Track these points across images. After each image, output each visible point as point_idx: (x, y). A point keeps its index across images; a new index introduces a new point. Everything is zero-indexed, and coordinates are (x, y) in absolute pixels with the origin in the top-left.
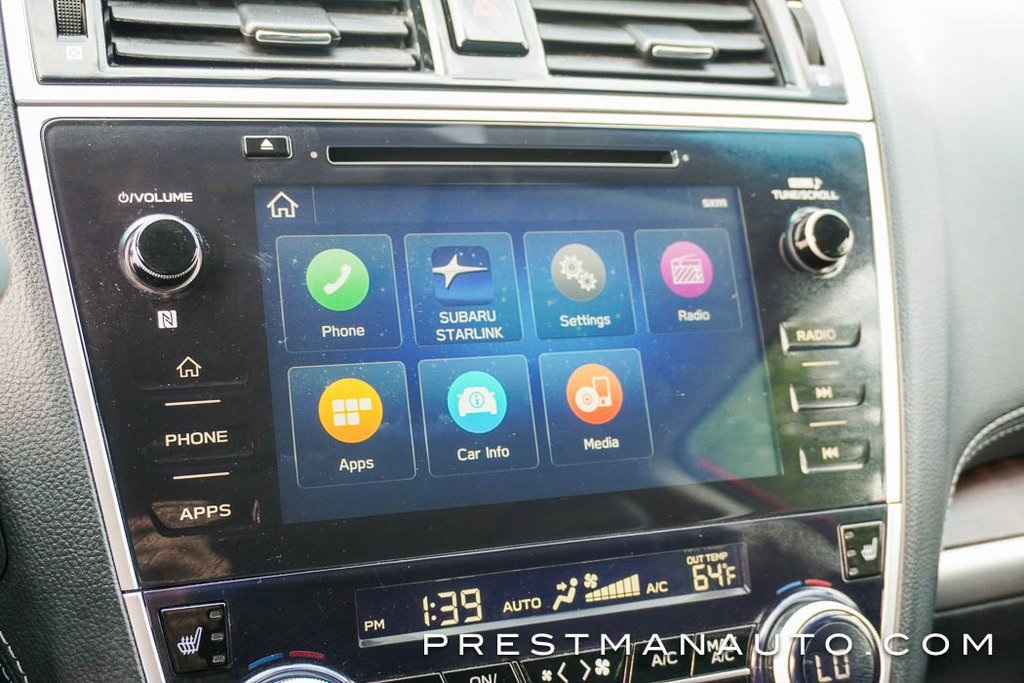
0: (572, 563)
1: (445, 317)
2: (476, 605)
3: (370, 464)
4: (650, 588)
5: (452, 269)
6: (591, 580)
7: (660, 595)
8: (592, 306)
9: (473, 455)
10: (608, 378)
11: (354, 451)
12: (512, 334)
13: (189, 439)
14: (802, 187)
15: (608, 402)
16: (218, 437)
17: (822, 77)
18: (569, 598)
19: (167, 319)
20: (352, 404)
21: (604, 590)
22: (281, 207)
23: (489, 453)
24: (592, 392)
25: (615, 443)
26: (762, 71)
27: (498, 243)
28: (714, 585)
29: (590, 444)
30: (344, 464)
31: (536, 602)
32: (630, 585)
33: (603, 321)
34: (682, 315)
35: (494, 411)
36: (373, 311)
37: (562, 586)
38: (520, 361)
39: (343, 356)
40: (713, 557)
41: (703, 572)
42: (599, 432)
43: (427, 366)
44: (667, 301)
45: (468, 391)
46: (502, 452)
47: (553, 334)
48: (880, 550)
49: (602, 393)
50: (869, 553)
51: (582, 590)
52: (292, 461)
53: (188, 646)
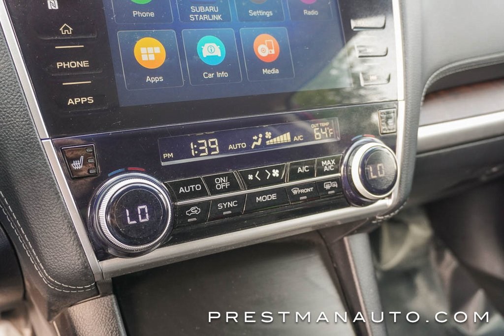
1: (194, 9)
2: (216, 146)
3: (161, 79)
4: (295, 139)
6: (268, 135)
7: (300, 142)
8: (264, 6)
9: (211, 76)
10: (272, 40)
11: (153, 73)
12: (226, 18)
13: (69, 65)
15: (273, 52)
16: (84, 64)
18: (259, 143)
19: (53, 5)
20: (150, 50)
21: (275, 139)
23: (218, 75)
24: (265, 47)
25: (277, 71)
28: (324, 137)
29: (265, 71)
30: (148, 79)
31: (244, 145)
32: (286, 137)
33: (269, 14)
34: (306, 12)
35: (220, 55)
36: (157, 5)
37: (255, 138)
38: (231, 31)
39: (143, 27)
40: (323, 124)
41: (319, 131)
42: (270, 66)
43: (187, 33)
45: (207, 45)
46: (224, 74)
47: (246, 19)
49: (270, 48)
51: (264, 139)
52: (123, 76)
53: (77, 165)
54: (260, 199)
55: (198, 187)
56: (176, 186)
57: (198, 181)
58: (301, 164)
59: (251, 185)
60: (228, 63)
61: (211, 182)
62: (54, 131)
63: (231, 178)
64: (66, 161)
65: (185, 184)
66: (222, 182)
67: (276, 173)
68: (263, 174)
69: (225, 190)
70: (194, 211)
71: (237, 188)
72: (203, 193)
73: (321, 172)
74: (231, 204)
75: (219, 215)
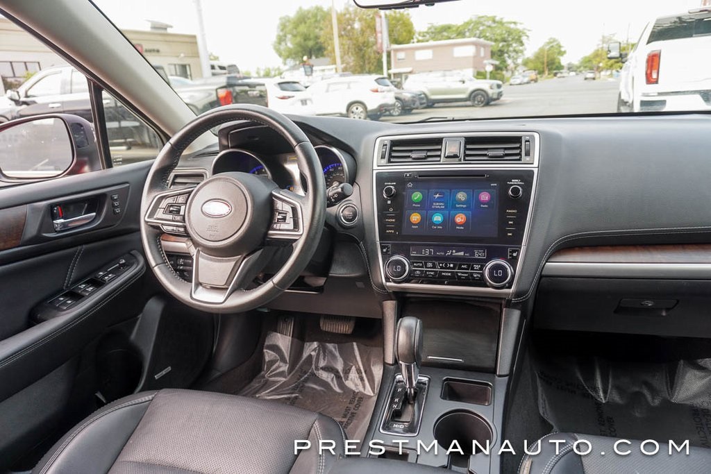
0: (451, 247)
1: (434, 204)
3: (417, 227)
5: (438, 195)
6: (454, 251)
7: (467, 256)
8: (463, 203)
9: (435, 227)
10: (463, 216)
11: (415, 225)
12: (446, 207)
13: (390, 220)
14: (515, 182)
15: (463, 221)
16: (394, 220)
17: (528, 158)
18: (449, 254)
19: (389, 202)
20: (416, 217)
21: (456, 254)
22: (410, 185)
23: (438, 227)
24: (460, 218)
25: (462, 228)
26: (518, 157)
27: (447, 192)
28: (479, 256)
29: (457, 227)
30: (413, 227)
31: (443, 254)
32: (462, 253)
33: (464, 206)
34: (482, 206)
35: (440, 220)
36: (422, 202)
37: (448, 252)
38: (447, 212)
39: (415, 210)
40: (480, 251)
41: (477, 253)
42: (460, 226)
43: (430, 212)
44: (480, 202)
45: (436, 217)
46: (441, 227)
47: (454, 208)
48: (518, 255)
49: (462, 219)
50: (515, 255)
51: (452, 253)
52: (405, 225)
53: (384, 250)
54: (443, 274)
55: (421, 265)
56: (413, 263)
57: (422, 263)
58: (464, 265)
59: (442, 268)
60: (443, 223)
61: (426, 264)
62: (381, 239)
63: (434, 264)
64: (382, 248)
65: (417, 263)
66: (430, 265)
67: (452, 265)
68: (446, 265)
69: (430, 268)
70: (418, 272)
71: (435, 268)
72: (422, 267)
73: (473, 269)
74: (432, 273)
75: (427, 276)
